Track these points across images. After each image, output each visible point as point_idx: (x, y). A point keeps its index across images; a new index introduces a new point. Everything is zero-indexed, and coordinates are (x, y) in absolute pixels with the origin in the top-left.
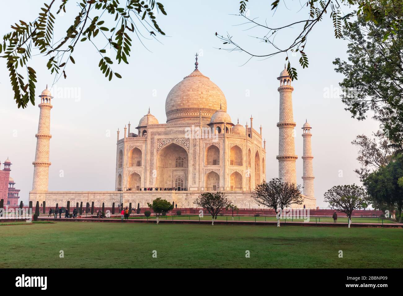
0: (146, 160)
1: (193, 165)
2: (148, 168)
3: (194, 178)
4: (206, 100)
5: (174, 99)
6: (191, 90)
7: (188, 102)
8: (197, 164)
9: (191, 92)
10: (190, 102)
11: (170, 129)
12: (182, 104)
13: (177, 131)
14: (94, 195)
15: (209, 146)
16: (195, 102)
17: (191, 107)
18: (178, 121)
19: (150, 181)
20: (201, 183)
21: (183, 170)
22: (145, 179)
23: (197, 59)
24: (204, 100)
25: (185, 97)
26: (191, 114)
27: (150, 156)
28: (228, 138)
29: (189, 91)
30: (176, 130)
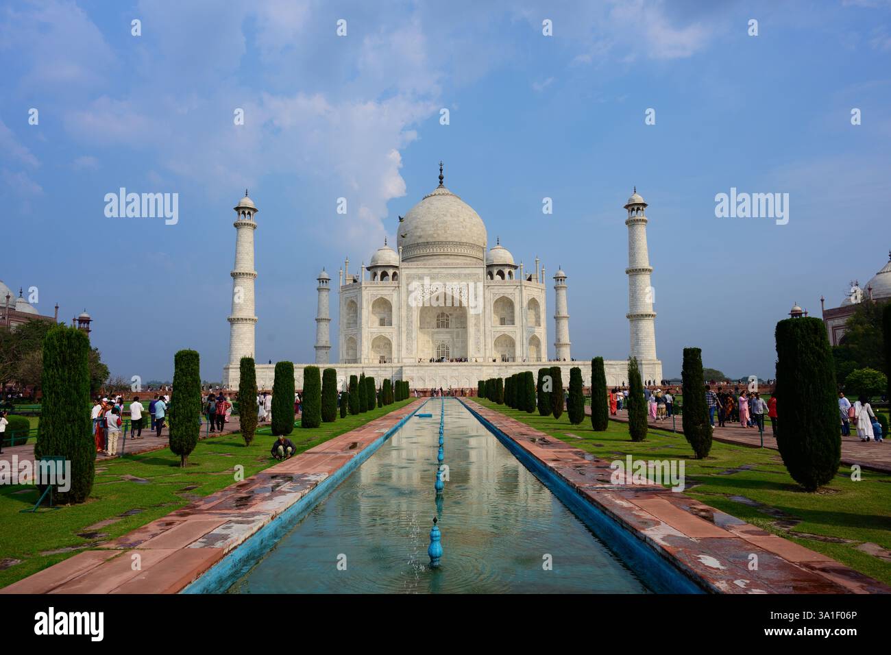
0: (399, 317)
1: (475, 325)
2: (404, 329)
3: (477, 343)
4: (470, 231)
5: (422, 226)
6: (449, 215)
7: (446, 232)
8: (482, 323)
9: (448, 218)
10: (448, 232)
11: (437, 270)
12: (435, 235)
13: (448, 274)
14: (345, 369)
15: (497, 297)
16: (455, 232)
17: (450, 239)
18: (428, 260)
19: (407, 349)
20: (487, 351)
21: (447, 332)
22: (399, 345)
23: (441, 170)
24: (467, 230)
25: (439, 225)
26: (449, 250)
27: (405, 311)
28: (525, 286)
29: (445, 215)
30: (446, 272)
